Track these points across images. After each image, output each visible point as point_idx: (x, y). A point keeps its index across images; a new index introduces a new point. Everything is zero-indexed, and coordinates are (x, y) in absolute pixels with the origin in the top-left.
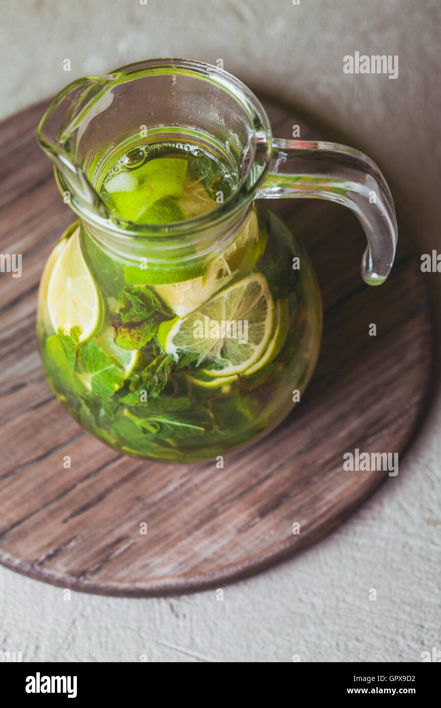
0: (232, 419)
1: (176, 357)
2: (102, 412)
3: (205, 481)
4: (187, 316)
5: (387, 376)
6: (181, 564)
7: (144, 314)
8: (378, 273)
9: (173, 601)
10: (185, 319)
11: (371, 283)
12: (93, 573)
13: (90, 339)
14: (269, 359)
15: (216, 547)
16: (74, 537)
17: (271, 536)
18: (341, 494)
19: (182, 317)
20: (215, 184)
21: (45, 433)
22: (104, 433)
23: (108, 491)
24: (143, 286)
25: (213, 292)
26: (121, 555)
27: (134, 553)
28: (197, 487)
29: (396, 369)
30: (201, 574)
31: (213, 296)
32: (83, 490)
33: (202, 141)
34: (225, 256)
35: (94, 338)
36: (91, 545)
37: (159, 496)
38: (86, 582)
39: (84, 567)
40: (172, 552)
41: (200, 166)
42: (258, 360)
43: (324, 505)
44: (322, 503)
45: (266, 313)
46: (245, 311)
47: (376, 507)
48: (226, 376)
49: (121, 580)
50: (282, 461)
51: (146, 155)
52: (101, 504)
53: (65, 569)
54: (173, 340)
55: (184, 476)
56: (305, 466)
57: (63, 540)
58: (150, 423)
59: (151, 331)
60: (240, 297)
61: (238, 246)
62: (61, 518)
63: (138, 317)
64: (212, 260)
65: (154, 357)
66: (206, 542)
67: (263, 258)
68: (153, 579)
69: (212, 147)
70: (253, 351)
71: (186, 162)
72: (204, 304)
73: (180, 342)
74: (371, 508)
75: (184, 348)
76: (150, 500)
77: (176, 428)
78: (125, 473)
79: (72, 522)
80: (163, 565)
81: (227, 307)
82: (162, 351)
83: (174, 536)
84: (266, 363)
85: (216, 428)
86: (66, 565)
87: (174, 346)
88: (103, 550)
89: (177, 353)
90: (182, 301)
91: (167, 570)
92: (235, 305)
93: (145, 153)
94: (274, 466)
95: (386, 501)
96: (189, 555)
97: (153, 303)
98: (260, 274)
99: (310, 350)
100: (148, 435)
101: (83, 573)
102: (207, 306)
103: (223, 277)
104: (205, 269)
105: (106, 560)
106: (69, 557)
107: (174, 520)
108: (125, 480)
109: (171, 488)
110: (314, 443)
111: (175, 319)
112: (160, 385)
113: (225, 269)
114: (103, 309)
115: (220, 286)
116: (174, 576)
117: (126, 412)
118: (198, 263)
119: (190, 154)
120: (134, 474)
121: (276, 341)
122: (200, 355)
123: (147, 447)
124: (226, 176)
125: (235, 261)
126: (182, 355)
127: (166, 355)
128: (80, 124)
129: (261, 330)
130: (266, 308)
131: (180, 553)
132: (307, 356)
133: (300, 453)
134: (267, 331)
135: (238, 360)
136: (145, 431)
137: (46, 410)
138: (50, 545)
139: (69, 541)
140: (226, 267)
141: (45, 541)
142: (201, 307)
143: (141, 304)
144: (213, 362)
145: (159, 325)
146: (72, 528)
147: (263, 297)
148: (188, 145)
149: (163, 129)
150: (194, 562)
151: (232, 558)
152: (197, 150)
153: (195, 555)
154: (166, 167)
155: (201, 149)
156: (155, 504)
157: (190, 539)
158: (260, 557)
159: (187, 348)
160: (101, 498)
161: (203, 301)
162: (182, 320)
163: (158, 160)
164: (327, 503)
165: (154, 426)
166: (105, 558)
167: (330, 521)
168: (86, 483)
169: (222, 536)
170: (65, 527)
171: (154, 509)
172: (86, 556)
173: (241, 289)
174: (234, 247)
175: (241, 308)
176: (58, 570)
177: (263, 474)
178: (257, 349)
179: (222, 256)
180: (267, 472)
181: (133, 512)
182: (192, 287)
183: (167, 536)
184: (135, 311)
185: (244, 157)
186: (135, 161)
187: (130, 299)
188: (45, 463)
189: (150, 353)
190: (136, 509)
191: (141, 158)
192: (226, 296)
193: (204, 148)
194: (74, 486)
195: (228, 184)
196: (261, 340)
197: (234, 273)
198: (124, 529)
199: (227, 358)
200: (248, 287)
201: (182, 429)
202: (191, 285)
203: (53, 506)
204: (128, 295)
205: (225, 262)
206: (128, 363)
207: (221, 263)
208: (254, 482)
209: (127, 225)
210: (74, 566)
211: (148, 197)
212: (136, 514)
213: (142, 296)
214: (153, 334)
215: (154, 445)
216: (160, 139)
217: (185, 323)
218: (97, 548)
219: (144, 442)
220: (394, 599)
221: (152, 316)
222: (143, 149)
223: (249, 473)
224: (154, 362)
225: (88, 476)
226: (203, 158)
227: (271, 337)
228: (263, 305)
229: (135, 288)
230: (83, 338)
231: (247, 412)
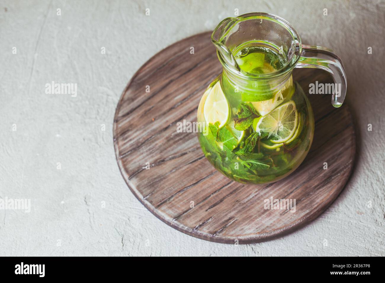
0: (280, 163)
1: (260, 134)
2: (227, 159)
3: (265, 194)
4: (265, 116)
5: (338, 152)
6: (257, 228)
7: (248, 115)
8: (339, 102)
9: (253, 246)
10: (264, 117)
11: (335, 107)
12: (220, 233)
13: (224, 126)
14: (296, 137)
15: (271, 222)
16: (211, 217)
17: (294, 217)
18: (322, 200)
19: (263, 116)
20: (276, 63)
21: (196, 173)
22: (226, 169)
23: (224, 198)
24: (249, 102)
25: (276, 106)
26: (231, 224)
27: (236, 224)
28: (262, 196)
29: (341, 149)
30: (266, 232)
31: (276, 108)
32: (214, 198)
33: (270, 46)
34: (281, 91)
35: (226, 126)
36: (218, 221)
37: (246, 200)
38: (217, 236)
39: (216, 230)
40: (253, 223)
41: (270, 56)
42: (292, 137)
43: (316, 204)
44: (315, 203)
45: (295, 118)
46: (287, 116)
47: (336, 207)
48: (279, 143)
49: (232, 235)
50: (297, 186)
51: (248, 51)
52: (222, 203)
53: (207, 231)
54: (259, 126)
55: (256, 192)
56: (307, 188)
57: (206, 219)
58: (247, 163)
59: (250, 122)
60: (285, 110)
61: (286, 88)
62: (205, 209)
63: (245, 116)
64: (276, 92)
65: (250, 134)
66: (267, 219)
67: (294, 95)
68: (245, 235)
69: (275, 49)
70: (290, 133)
71: (264, 55)
72: (272, 111)
73: (261, 127)
74: (334, 207)
75: (263, 130)
76: (242, 202)
77: (258, 165)
78: (231, 191)
79: (209, 211)
80: (250, 229)
81: (280, 113)
82: (254, 131)
83: (253, 217)
84: (295, 139)
85: (274, 166)
86: (208, 229)
87: (259, 129)
88: (223, 223)
89: (260, 132)
90: (264, 109)
91: (251, 231)
92: (284, 113)
93: (248, 50)
94: (294, 188)
95: (340, 204)
96: (260, 225)
97: (252, 110)
98: (293, 101)
99: (310, 137)
100: (246, 169)
101: (215, 232)
102: (273, 112)
103: (280, 100)
104: (274, 95)
105: (225, 227)
106: (209, 225)
107: (253, 210)
108: (231, 193)
109: (251, 197)
110: (310, 179)
111: (260, 117)
112: (253, 146)
113: (281, 97)
114: (230, 113)
115: (279, 104)
116: (254, 234)
117: (238, 158)
118: (271, 93)
119: (266, 52)
120: (235, 191)
121: (299, 130)
122: (269, 133)
123: (245, 174)
124: (280, 60)
125: (285, 93)
126: (262, 133)
127: (256, 132)
128: (226, 36)
129: (293, 124)
130: (295, 115)
131: (256, 224)
132: (310, 138)
133: (304, 183)
134: (295, 125)
135: (284, 137)
136: (245, 167)
137: (196, 164)
138: (200, 221)
139: (209, 219)
140: (282, 96)
141: (198, 219)
142: (271, 112)
143: (247, 110)
144: (274, 137)
145: (253, 119)
146: (210, 214)
147: (294, 111)
148: (265, 48)
149: (255, 41)
150: (263, 228)
151: (279, 226)
152: (268, 50)
153: (263, 225)
154: (256, 56)
155: (270, 50)
156: (245, 203)
157: (260, 218)
158: (290, 226)
159: (264, 130)
160: (221, 201)
161: (272, 110)
162: (263, 117)
163: (253, 54)
164: (317, 203)
165: (248, 164)
166: (224, 226)
167: (318, 211)
168: (215, 195)
169: (274, 217)
170: (207, 213)
171: (244, 205)
172: (216, 225)
173: (286, 106)
174: (285, 88)
175: (286, 115)
176: (205, 231)
177: (289, 192)
178: (292, 132)
179: (280, 91)
180: (291, 190)
181: (236, 207)
182: (268, 103)
183: (251, 217)
184: (244, 113)
185: (289, 51)
186: (243, 54)
187: (243, 108)
188: (197, 186)
189: (249, 132)
190: (237, 205)
191: (247, 52)
192: (280, 109)
193: (271, 49)
194: (210, 196)
195: (281, 63)
196: (293, 129)
197: (284, 99)
198: (232, 214)
199: (280, 135)
200: (289, 106)
201: (261, 166)
202: (268, 102)
203: (201, 204)
204: (242, 106)
205: (281, 94)
206: (240, 137)
207: (279, 94)
208: (286, 194)
209: (246, 73)
210: (211, 229)
211: (250, 68)
212: (237, 207)
213: (248, 107)
214: (251, 124)
215: (248, 173)
216: (254, 45)
217: (264, 119)
218: (221, 222)
219: (243, 172)
220: (346, 245)
221: (251, 116)
222: (247, 49)
223: (284, 190)
224: (250, 136)
225: (215, 192)
226: (271, 53)
227: (297, 128)
228: (294, 114)
229: (245, 103)
230: (220, 127)
231: (286, 160)
